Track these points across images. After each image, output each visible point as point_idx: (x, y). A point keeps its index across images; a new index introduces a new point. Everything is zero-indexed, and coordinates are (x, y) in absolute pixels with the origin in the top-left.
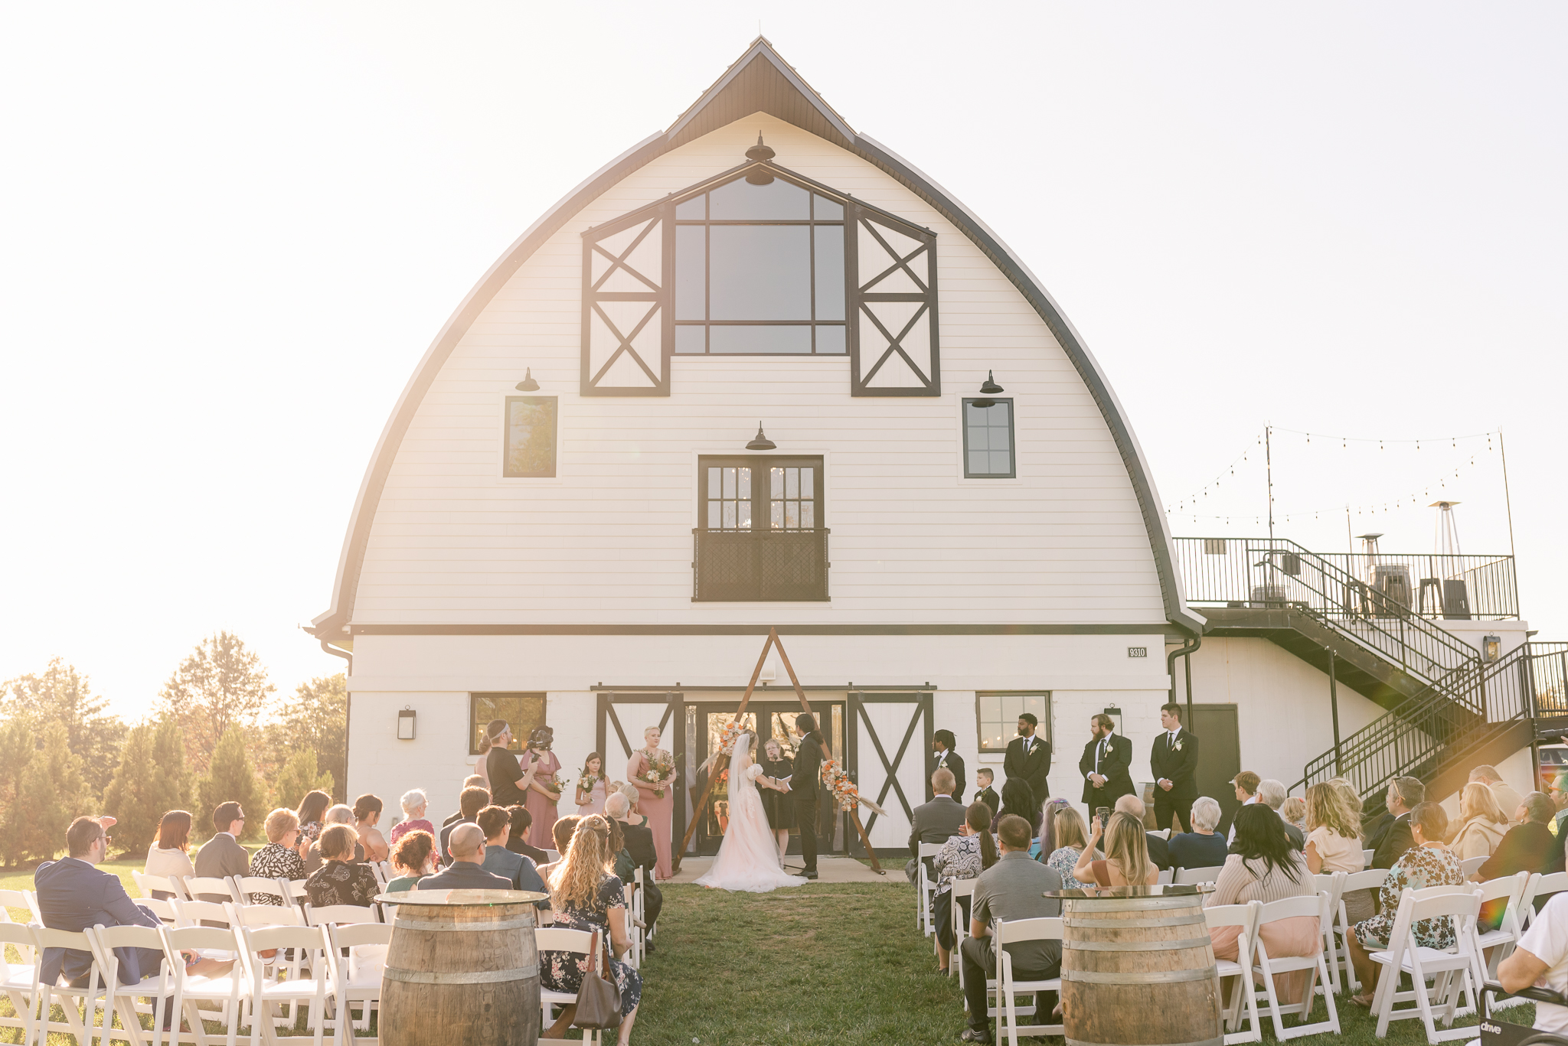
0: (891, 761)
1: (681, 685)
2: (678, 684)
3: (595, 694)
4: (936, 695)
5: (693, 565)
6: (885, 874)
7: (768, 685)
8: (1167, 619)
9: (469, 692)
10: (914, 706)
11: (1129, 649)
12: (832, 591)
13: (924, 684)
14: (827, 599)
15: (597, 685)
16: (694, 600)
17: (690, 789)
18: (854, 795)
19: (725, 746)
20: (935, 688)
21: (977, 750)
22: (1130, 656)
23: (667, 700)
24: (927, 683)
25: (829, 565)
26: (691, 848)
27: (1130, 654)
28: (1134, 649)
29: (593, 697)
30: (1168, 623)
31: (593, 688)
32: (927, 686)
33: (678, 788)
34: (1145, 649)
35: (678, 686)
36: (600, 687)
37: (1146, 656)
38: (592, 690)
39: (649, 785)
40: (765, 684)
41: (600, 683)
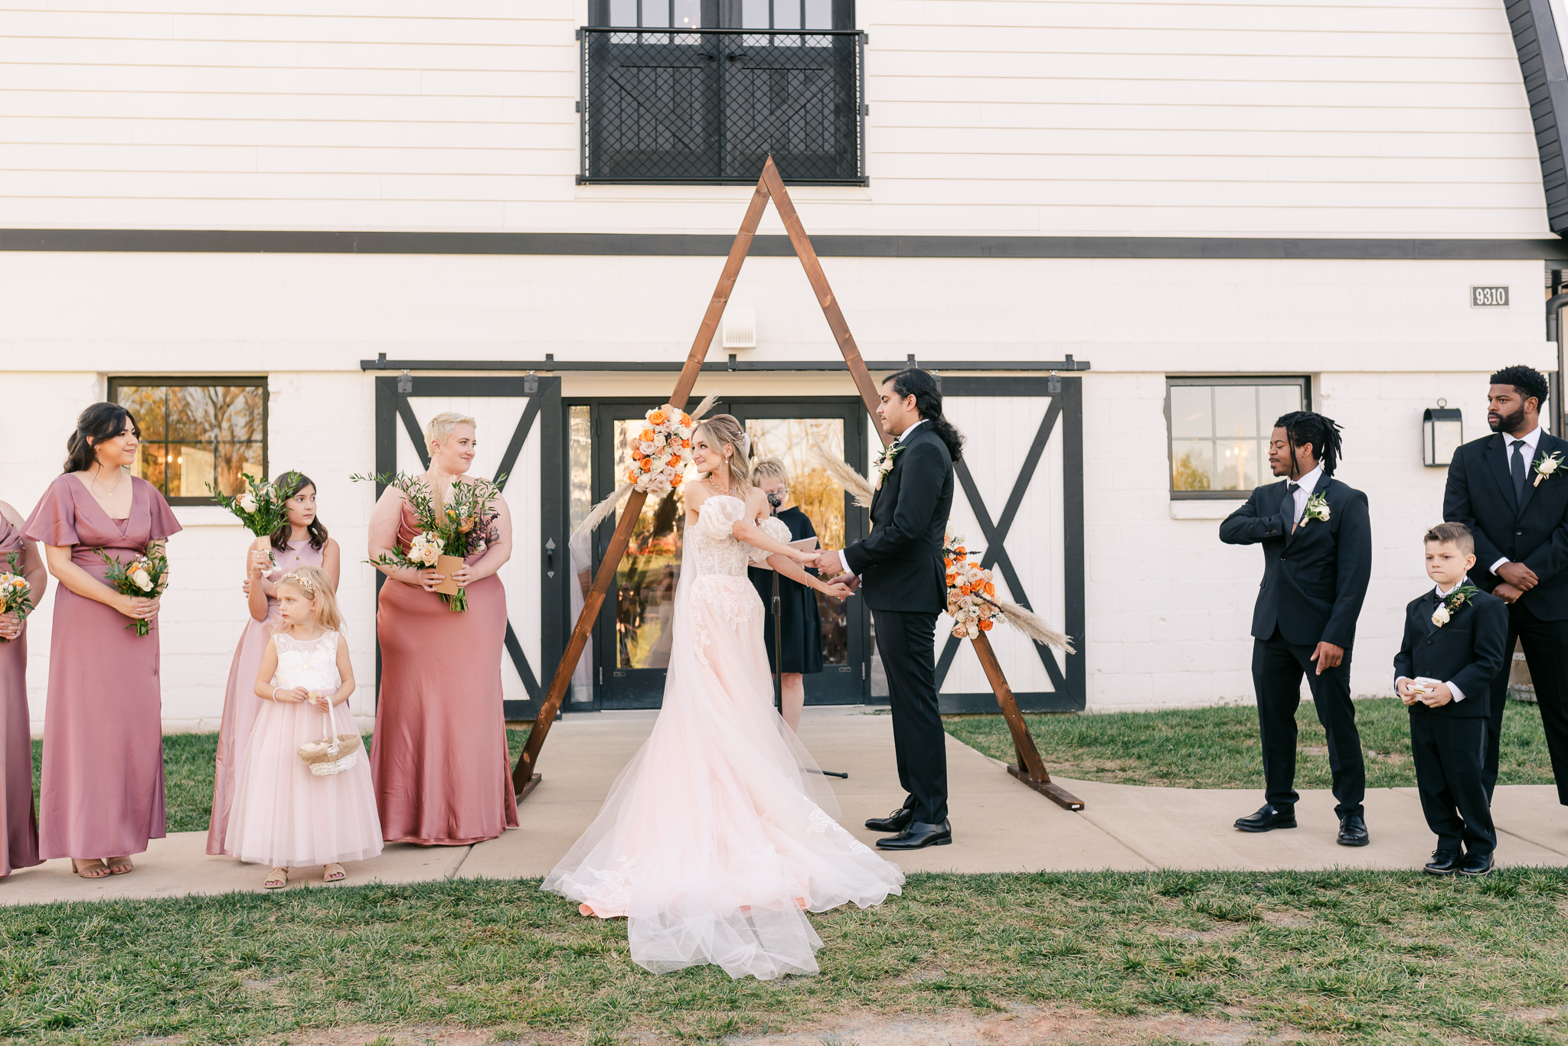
0: (995, 516)
1: (556, 359)
2: (550, 357)
3: (371, 376)
4: (1088, 381)
5: (579, 107)
6: (1082, 807)
7: (739, 359)
8: (1552, 230)
9: (100, 374)
10: (1042, 404)
11: (1475, 289)
12: (873, 162)
13: (1064, 359)
14: (862, 182)
15: (376, 357)
16: (581, 180)
17: (579, 575)
18: (988, 597)
19: (645, 470)
20: (1085, 366)
21: (1168, 495)
22: (1476, 304)
23: (527, 390)
24: (1069, 357)
25: (865, 111)
26: (583, 692)
27: (1475, 298)
28: (1483, 289)
29: (368, 381)
30: (1555, 236)
31: (366, 366)
32: (1069, 363)
33: (551, 574)
34: (1506, 289)
35: (550, 363)
36: (382, 363)
37: (1506, 303)
38: (364, 369)
39: (421, 577)
40: (732, 357)
41: (382, 356)
